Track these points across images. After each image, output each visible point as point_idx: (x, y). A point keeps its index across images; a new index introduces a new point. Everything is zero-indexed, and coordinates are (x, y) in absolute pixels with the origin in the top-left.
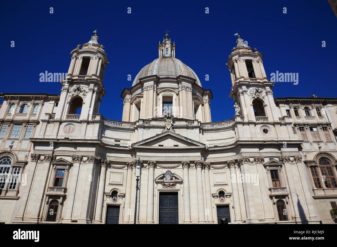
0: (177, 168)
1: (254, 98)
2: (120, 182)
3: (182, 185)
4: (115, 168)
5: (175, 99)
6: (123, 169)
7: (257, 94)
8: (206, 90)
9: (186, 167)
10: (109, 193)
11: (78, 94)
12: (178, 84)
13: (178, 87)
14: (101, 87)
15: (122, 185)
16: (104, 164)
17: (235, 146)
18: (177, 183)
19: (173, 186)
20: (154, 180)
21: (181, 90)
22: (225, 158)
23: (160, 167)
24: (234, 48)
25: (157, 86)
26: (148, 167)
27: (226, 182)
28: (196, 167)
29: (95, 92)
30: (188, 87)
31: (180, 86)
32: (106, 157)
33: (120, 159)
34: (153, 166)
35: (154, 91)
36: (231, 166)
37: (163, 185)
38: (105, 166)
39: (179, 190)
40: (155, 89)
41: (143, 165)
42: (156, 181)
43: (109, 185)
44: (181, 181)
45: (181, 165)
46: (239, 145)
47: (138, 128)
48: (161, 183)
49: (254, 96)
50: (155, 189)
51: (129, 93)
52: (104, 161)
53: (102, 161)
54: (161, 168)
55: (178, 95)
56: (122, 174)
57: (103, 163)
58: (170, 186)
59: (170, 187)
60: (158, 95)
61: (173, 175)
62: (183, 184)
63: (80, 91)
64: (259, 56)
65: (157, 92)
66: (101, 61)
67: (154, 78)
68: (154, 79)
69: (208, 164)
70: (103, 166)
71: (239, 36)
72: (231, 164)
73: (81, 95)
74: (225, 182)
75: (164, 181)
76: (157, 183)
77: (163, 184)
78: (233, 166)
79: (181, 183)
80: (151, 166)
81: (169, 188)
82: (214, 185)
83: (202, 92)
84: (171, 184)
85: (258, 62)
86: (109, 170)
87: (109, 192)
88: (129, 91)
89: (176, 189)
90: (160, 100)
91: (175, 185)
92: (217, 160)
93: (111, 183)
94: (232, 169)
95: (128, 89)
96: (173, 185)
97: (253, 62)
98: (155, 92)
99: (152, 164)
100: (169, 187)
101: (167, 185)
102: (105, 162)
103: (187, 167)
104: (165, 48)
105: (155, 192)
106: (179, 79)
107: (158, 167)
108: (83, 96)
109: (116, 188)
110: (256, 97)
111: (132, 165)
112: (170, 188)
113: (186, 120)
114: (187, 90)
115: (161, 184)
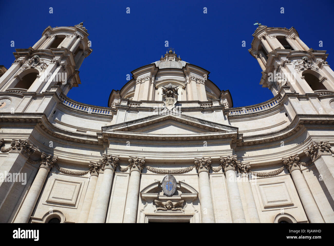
0: (187, 173)
1: (302, 69)
2: (71, 200)
3: (197, 207)
4: (66, 174)
5: (181, 93)
6: (83, 176)
7: (306, 65)
8: (224, 92)
9: (204, 169)
10: (41, 220)
11: (34, 67)
12: (185, 77)
13: (184, 81)
14: (72, 65)
15: (74, 205)
16: (47, 163)
17: (294, 130)
18: (186, 201)
19: (178, 208)
20: (139, 194)
21: (189, 82)
22: (277, 155)
23: (152, 172)
24: (257, 28)
25: (155, 79)
26: (128, 171)
27: (289, 199)
28: (224, 171)
29: (61, 66)
30: (199, 80)
31: (188, 78)
32: (53, 152)
33: (79, 158)
34: (139, 168)
35: (151, 83)
36: (293, 168)
37: (157, 206)
38: (47, 166)
39: (192, 216)
40: (153, 82)
41: (120, 168)
42: (143, 195)
43: (46, 203)
44: (196, 196)
45: (194, 169)
46: (301, 126)
47: (118, 110)
48: (152, 200)
49: (302, 67)
50: (140, 214)
51: (118, 97)
52: (46, 157)
53: (42, 156)
54: (155, 173)
55: (184, 88)
56: (79, 185)
57: (45, 159)
58: (172, 207)
59: (173, 209)
60: (156, 89)
61: (179, 187)
62: (199, 204)
63: (38, 64)
64: (294, 32)
65: (154, 85)
66: (79, 39)
67: (151, 68)
68: (151, 70)
69: (246, 168)
70: (42, 166)
71: (260, 24)
72: (292, 164)
73: (38, 68)
74: (286, 200)
75: (160, 198)
76: (145, 200)
77: (157, 203)
78: (296, 168)
79: (196, 201)
80: (134, 167)
81: (169, 213)
82: (266, 208)
83: (219, 94)
84: (174, 203)
85: (294, 39)
86: (54, 176)
87: (41, 218)
88: (118, 94)
89: (186, 213)
90: (158, 94)
91: (182, 207)
92: (261, 160)
93: (51, 199)
94: (296, 173)
95: (117, 91)
96: (177, 206)
97: (287, 38)
98: (152, 85)
99: (137, 165)
100: (170, 209)
101: (166, 206)
102: (48, 159)
103: (206, 170)
104: (168, 59)
105: (140, 218)
106: (186, 69)
107: (148, 172)
108: (41, 69)
109: (57, 210)
110: (305, 69)
111: (98, 168)
112: (171, 211)
113: (199, 102)
114: (198, 81)
115: (154, 204)
